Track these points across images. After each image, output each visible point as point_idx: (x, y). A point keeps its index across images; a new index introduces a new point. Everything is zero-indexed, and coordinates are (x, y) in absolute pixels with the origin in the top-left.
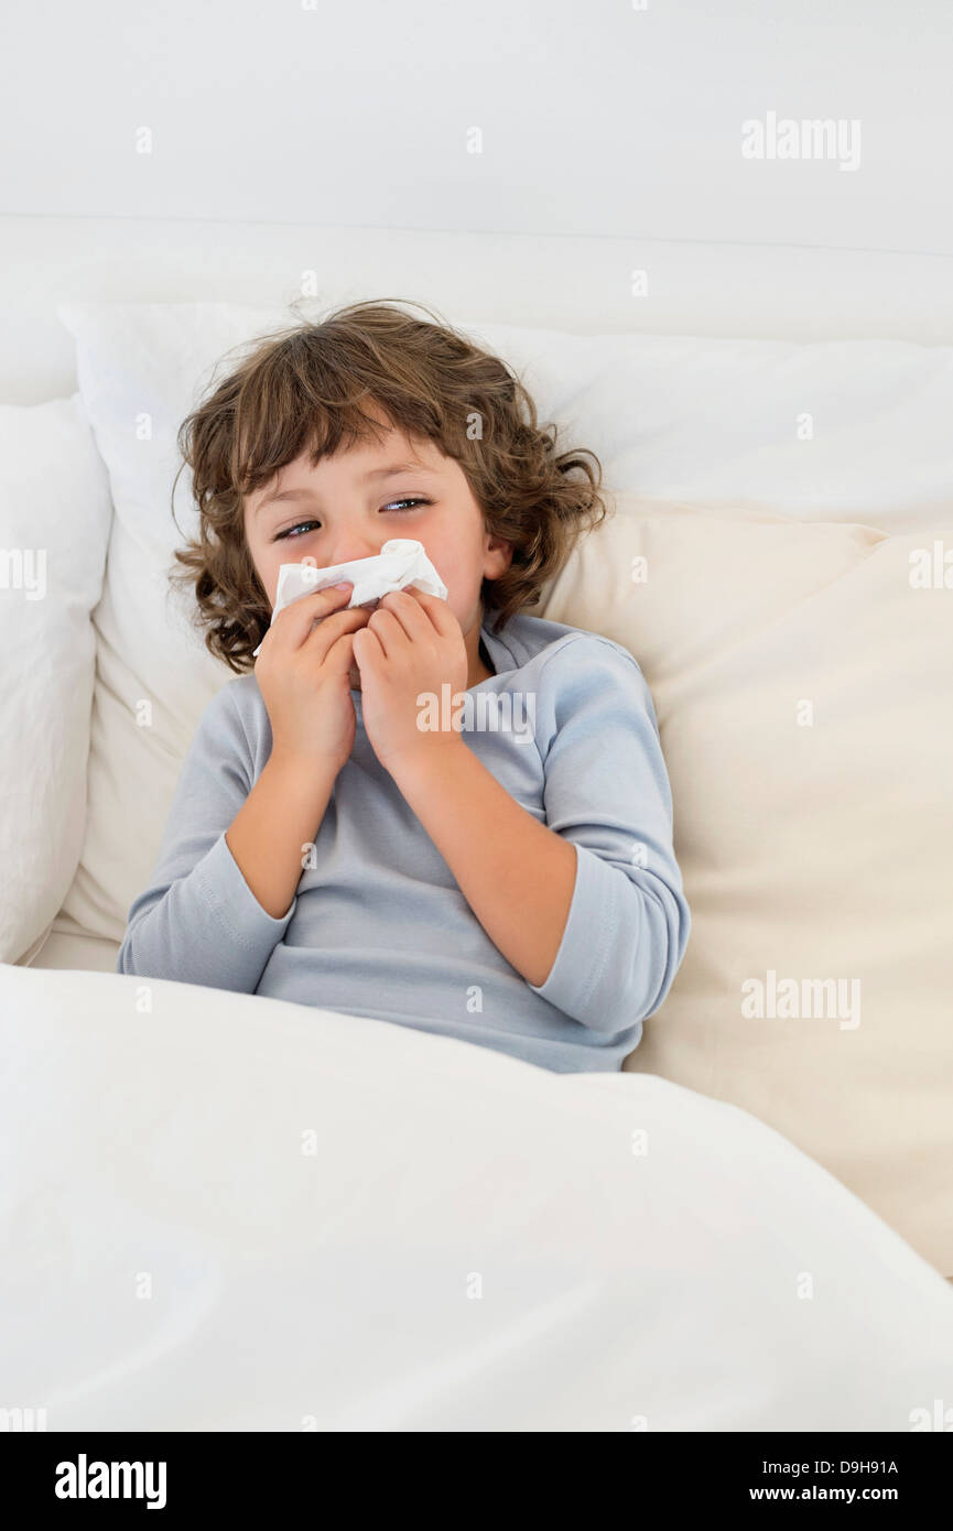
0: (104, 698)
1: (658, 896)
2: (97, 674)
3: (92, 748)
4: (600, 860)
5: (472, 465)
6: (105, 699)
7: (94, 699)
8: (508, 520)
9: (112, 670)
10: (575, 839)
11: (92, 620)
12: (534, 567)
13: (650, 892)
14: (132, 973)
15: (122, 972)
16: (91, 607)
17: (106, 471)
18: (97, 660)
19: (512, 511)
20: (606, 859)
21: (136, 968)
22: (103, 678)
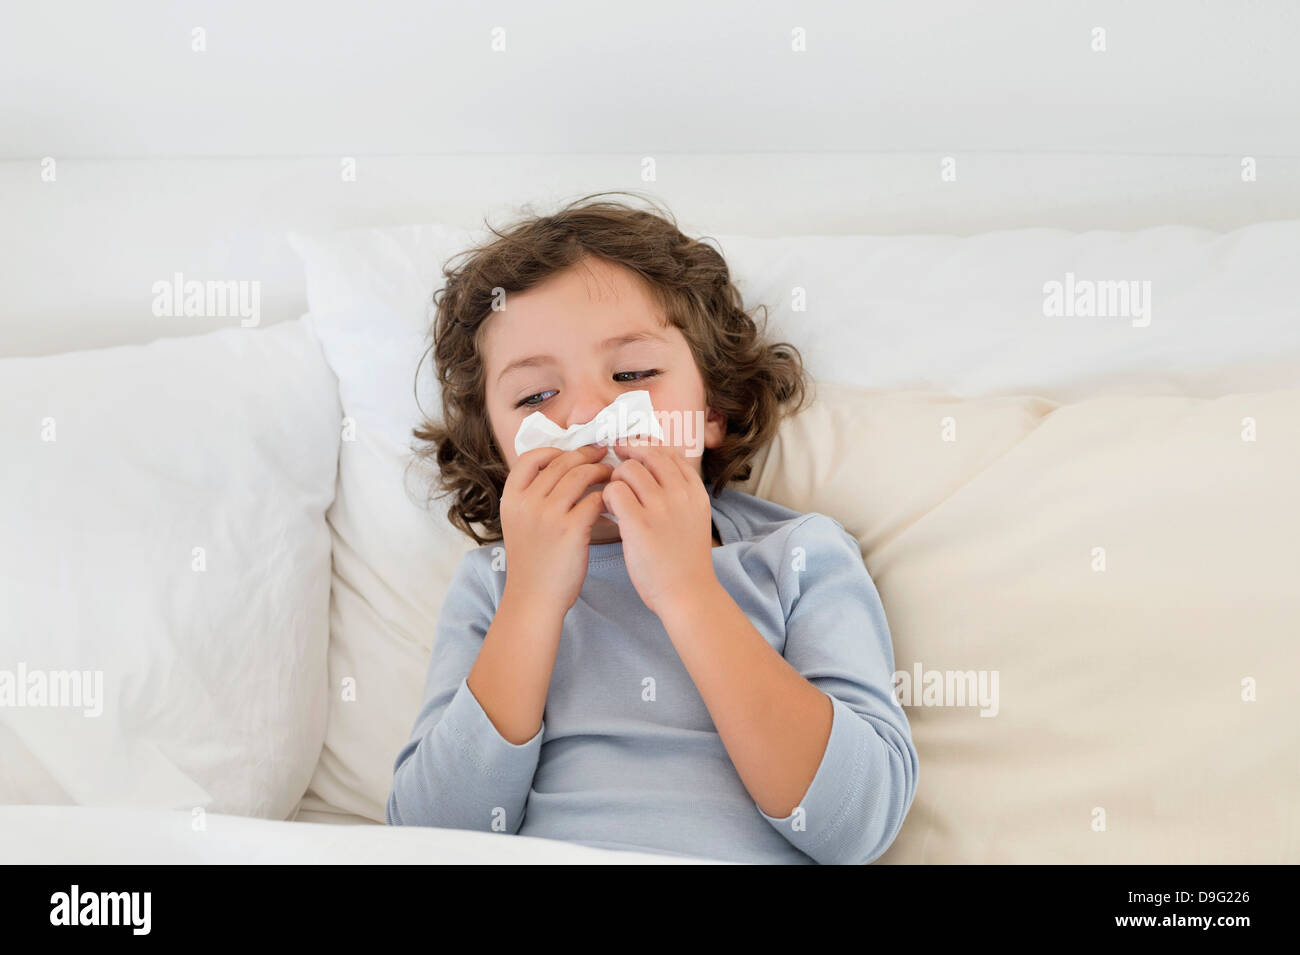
0: (341, 590)
1: (899, 749)
2: (334, 570)
3: (332, 637)
4: (853, 713)
5: (695, 336)
6: (343, 594)
7: (332, 592)
8: (726, 393)
9: (347, 564)
10: (830, 690)
11: (327, 519)
12: (751, 436)
13: (892, 743)
14: (400, 823)
15: (391, 824)
16: (326, 505)
17: (337, 380)
18: (332, 556)
19: (730, 383)
20: (857, 712)
21: (403, 820)
22: (339, 572)
